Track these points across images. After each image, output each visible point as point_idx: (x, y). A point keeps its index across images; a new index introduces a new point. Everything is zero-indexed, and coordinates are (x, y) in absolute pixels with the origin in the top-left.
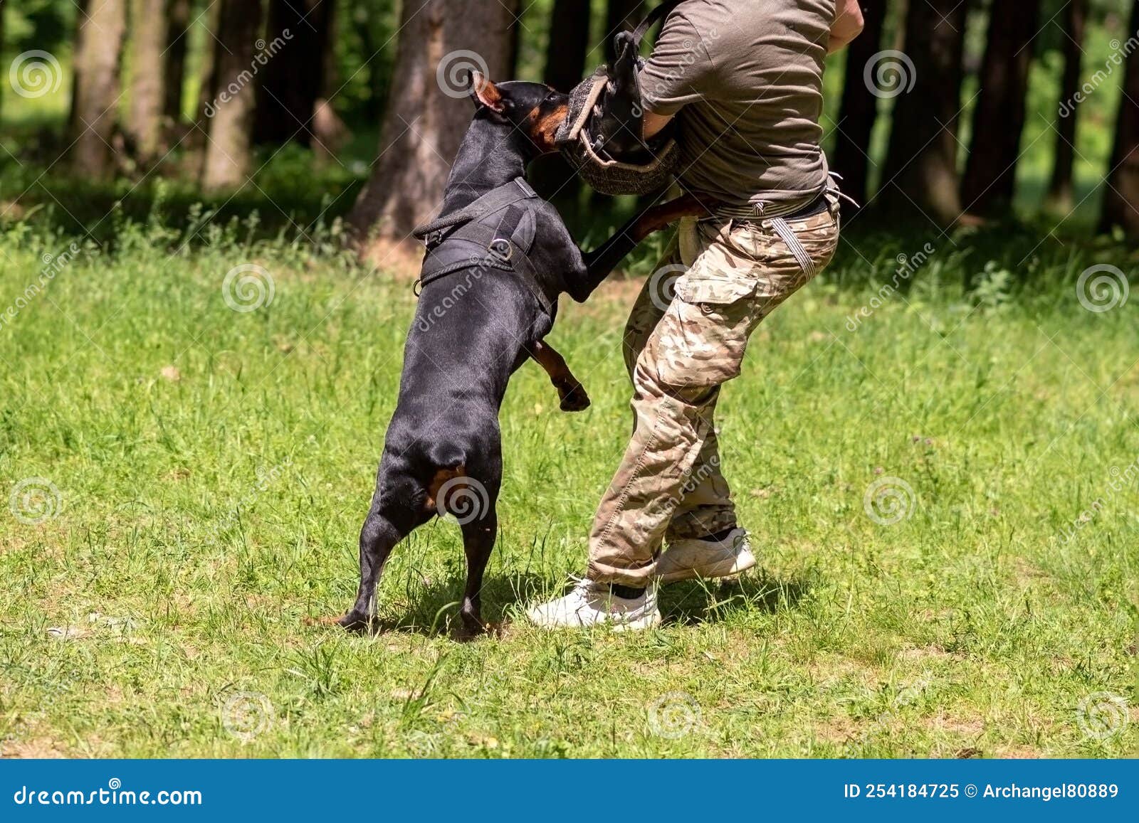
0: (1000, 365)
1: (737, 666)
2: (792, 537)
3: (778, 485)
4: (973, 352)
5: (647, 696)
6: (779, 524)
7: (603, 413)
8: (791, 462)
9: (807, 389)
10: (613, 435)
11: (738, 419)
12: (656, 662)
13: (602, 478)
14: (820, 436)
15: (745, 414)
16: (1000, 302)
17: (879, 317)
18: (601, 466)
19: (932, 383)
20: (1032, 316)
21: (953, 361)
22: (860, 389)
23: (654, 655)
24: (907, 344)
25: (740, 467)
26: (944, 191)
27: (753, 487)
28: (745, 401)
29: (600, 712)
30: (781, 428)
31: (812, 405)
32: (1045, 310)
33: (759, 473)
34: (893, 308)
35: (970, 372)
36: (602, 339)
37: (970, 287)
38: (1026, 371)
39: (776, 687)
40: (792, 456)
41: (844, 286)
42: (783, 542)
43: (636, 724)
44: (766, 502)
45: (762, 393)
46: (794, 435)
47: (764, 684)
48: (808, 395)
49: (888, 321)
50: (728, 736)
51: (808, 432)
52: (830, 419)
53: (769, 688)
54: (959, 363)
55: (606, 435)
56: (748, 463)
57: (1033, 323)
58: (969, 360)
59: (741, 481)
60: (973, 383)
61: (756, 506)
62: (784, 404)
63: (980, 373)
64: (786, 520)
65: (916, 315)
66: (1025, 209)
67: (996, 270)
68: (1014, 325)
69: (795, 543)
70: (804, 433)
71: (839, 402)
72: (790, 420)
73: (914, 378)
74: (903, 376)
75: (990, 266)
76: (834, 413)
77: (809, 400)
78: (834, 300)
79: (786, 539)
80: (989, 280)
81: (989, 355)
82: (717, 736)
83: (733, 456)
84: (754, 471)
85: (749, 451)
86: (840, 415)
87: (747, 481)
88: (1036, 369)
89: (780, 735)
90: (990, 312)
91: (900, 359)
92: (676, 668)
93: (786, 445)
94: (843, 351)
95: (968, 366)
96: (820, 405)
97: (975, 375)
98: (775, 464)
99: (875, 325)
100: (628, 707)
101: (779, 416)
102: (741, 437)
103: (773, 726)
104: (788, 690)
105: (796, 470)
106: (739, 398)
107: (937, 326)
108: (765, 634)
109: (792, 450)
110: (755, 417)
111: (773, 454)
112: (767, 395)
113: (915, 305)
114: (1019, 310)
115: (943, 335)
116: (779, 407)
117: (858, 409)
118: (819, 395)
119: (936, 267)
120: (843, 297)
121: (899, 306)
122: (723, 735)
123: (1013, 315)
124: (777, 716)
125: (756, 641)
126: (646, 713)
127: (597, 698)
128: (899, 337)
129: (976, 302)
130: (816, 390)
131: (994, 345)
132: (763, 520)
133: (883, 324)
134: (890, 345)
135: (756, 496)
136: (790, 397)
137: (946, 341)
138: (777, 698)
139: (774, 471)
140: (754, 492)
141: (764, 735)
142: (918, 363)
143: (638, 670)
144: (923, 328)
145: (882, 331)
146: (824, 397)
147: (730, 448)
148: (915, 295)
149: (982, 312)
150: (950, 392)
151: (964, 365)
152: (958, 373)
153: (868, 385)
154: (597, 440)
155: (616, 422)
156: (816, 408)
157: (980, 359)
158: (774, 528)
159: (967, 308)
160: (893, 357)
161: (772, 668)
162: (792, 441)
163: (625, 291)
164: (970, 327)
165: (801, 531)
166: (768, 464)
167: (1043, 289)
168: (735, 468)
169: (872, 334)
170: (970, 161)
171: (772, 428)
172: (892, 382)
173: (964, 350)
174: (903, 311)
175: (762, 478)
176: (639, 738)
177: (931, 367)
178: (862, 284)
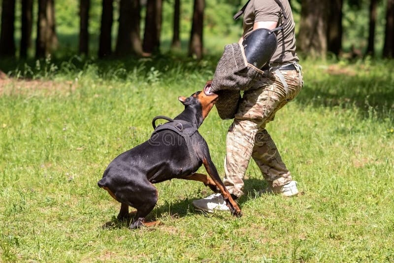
0: (157, 102)
1: (74, 207)
2: (91, 163)
3: (86, 146)
4: (148, 98)
5: (44, 219)
6: (87, 159)
7: (26, 125)
8: (90, 138)
9: (94, 113)
10: (30, 133)
11: (71, 125)
12: (47, 207)
13: (27, 147)
14: (99, 129)
15: (74, 123)
16: (156, 81)
17: (116, 88)
18: (26, 143)
19: (135, 109)
20: (167, 85)
21: (141, 102)
22: (111, 112)
23: (47, 205)
24: (126, 97)
25: (73, 141)
26: (138, 45)
27: (77, 147)
28: (73, 119)
29: (30, 225)
30: (86, 127)
31: (95, 119)
32: (171, 82)
33: (79, 142)
34: (122, 85)
35: (147, 104)
36: (25, 101)
37: (146, 77)
38: (165, 103)
39: (87, 213)
40: (89, 136)
41: (105, 79)
42: (88, 164)
43: (41, 229)
44: (82, 152)
45: (79, 115)
46: (90, 129)
47: (83, 212)
48: (94, 115)
49: (120, 90)
50: (72, 230)
51: (95, 128)
52: (102, 123)
53: (85, 213)
54: (143, 102)
55: (27, 133)
56: (75, 139)
57: (168, 87)
58: (147, 101)
59: (73, 145)
60: (148, 108)
61: (79, 154)
62: (86, 119)
63: (150, 105)
64: (89, 157)
65: (129, 87)
66: (164, 50)
67: (155, 70)
68: (161, 88)
69: (92, 165)
70: (93, 128)
71: (105, 117)
72: (89, 124)
73: (129, 107)
74: (125, 107)
75: (152, 69)
76: (103, 121)
77: (95, 117)
78: (101, 83)
79: (89, 164)
80: (153, 74)
81: (153, 99)
82: (68, 230)
83: (70, 137)
84: (78, 142)
85: (75, 135)
86: (105, 121)
87: (75, 145)
88: (169, 102)
89: (90, 228)
90: (153, 84)
91: (124, 101)
92: (54, 209)
93: (88, 132)
94: (105, 100)
95: (146, 103)
96: (98, 119)
97: (149, 105)
98: (84, 139)
99: (116, 91)
100: (38, 223)
101: (85, 123)
102: (72, 131)
103: (87, 226)
104: (91, 213)
105: (91, 140)
106: (71, 118)
107: (136, 90)
108: (83, 195)
109: (90, 134)
110: (77, 124)
111: (83, 136)
112: (81, 116)
113: (129, 83)
114: (163, 83)
115: (138, 93)
116: (84, 120)
117: (111, 119)
118: (98, 115)
119: (135, 71)
120: (104, 83)
121: (124, 84)
122: (71, 230)
123: (161, 85)
124: (88, 222)
125: (80, 198)
126: (44, 224)
127: (28, 220)
128: (123, 94)
129: (149, 82)
130: (97, 114)
131: (155, 95)
132: (81, 158)
133: (118, 91)
134: (120, 98)
135: (78, 150)
136: (89, 116)
137: (139, 95)
138: (88, 216)
139: (84, 141)
140: (78, 149)
141: (84, 229)
142: (130, 103)
143: (42, 210)
144: (131, 91)
145: (118, 93)
146: (100, 116)
147: (69, 134)
148: (128, 80)
149: (150, 85)
150: (141, 112)
151: (145, 103)
152: (144, 105)
153: (114, 111)
154: (24, 134)
155: (31, 128)
156: (97, 120)
157: (151, 100)
158: (85, 160)
159: (146, 84)
160: (122, 101)
161: (86, 206)
162: (90, 131)
163: (32, 84)
164: (147, 90)
165: (94, 160)
166: (82, 139)
167: (170, 76)
168: (71, 141)
169: (115, 94)
170: (145, 35)
171: (83, 127)
172: (122, 110)
173: (145, 98)
174: (124, 86)
175: (80, 144)
176: (42, 233)
177: (135, 104)
178: (111, 78)
